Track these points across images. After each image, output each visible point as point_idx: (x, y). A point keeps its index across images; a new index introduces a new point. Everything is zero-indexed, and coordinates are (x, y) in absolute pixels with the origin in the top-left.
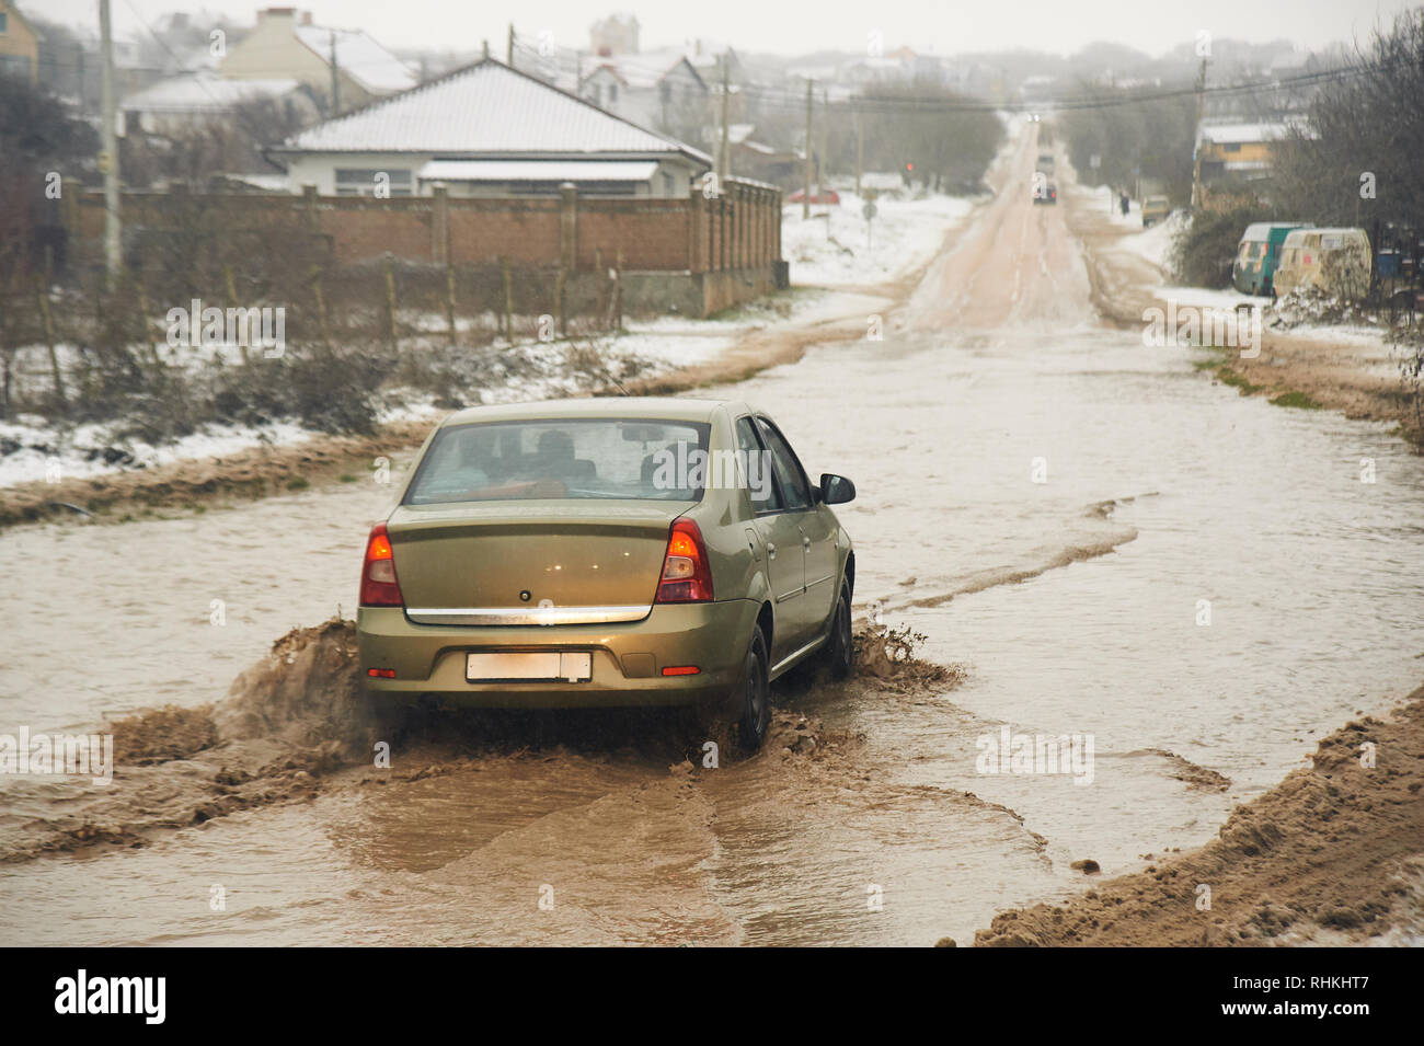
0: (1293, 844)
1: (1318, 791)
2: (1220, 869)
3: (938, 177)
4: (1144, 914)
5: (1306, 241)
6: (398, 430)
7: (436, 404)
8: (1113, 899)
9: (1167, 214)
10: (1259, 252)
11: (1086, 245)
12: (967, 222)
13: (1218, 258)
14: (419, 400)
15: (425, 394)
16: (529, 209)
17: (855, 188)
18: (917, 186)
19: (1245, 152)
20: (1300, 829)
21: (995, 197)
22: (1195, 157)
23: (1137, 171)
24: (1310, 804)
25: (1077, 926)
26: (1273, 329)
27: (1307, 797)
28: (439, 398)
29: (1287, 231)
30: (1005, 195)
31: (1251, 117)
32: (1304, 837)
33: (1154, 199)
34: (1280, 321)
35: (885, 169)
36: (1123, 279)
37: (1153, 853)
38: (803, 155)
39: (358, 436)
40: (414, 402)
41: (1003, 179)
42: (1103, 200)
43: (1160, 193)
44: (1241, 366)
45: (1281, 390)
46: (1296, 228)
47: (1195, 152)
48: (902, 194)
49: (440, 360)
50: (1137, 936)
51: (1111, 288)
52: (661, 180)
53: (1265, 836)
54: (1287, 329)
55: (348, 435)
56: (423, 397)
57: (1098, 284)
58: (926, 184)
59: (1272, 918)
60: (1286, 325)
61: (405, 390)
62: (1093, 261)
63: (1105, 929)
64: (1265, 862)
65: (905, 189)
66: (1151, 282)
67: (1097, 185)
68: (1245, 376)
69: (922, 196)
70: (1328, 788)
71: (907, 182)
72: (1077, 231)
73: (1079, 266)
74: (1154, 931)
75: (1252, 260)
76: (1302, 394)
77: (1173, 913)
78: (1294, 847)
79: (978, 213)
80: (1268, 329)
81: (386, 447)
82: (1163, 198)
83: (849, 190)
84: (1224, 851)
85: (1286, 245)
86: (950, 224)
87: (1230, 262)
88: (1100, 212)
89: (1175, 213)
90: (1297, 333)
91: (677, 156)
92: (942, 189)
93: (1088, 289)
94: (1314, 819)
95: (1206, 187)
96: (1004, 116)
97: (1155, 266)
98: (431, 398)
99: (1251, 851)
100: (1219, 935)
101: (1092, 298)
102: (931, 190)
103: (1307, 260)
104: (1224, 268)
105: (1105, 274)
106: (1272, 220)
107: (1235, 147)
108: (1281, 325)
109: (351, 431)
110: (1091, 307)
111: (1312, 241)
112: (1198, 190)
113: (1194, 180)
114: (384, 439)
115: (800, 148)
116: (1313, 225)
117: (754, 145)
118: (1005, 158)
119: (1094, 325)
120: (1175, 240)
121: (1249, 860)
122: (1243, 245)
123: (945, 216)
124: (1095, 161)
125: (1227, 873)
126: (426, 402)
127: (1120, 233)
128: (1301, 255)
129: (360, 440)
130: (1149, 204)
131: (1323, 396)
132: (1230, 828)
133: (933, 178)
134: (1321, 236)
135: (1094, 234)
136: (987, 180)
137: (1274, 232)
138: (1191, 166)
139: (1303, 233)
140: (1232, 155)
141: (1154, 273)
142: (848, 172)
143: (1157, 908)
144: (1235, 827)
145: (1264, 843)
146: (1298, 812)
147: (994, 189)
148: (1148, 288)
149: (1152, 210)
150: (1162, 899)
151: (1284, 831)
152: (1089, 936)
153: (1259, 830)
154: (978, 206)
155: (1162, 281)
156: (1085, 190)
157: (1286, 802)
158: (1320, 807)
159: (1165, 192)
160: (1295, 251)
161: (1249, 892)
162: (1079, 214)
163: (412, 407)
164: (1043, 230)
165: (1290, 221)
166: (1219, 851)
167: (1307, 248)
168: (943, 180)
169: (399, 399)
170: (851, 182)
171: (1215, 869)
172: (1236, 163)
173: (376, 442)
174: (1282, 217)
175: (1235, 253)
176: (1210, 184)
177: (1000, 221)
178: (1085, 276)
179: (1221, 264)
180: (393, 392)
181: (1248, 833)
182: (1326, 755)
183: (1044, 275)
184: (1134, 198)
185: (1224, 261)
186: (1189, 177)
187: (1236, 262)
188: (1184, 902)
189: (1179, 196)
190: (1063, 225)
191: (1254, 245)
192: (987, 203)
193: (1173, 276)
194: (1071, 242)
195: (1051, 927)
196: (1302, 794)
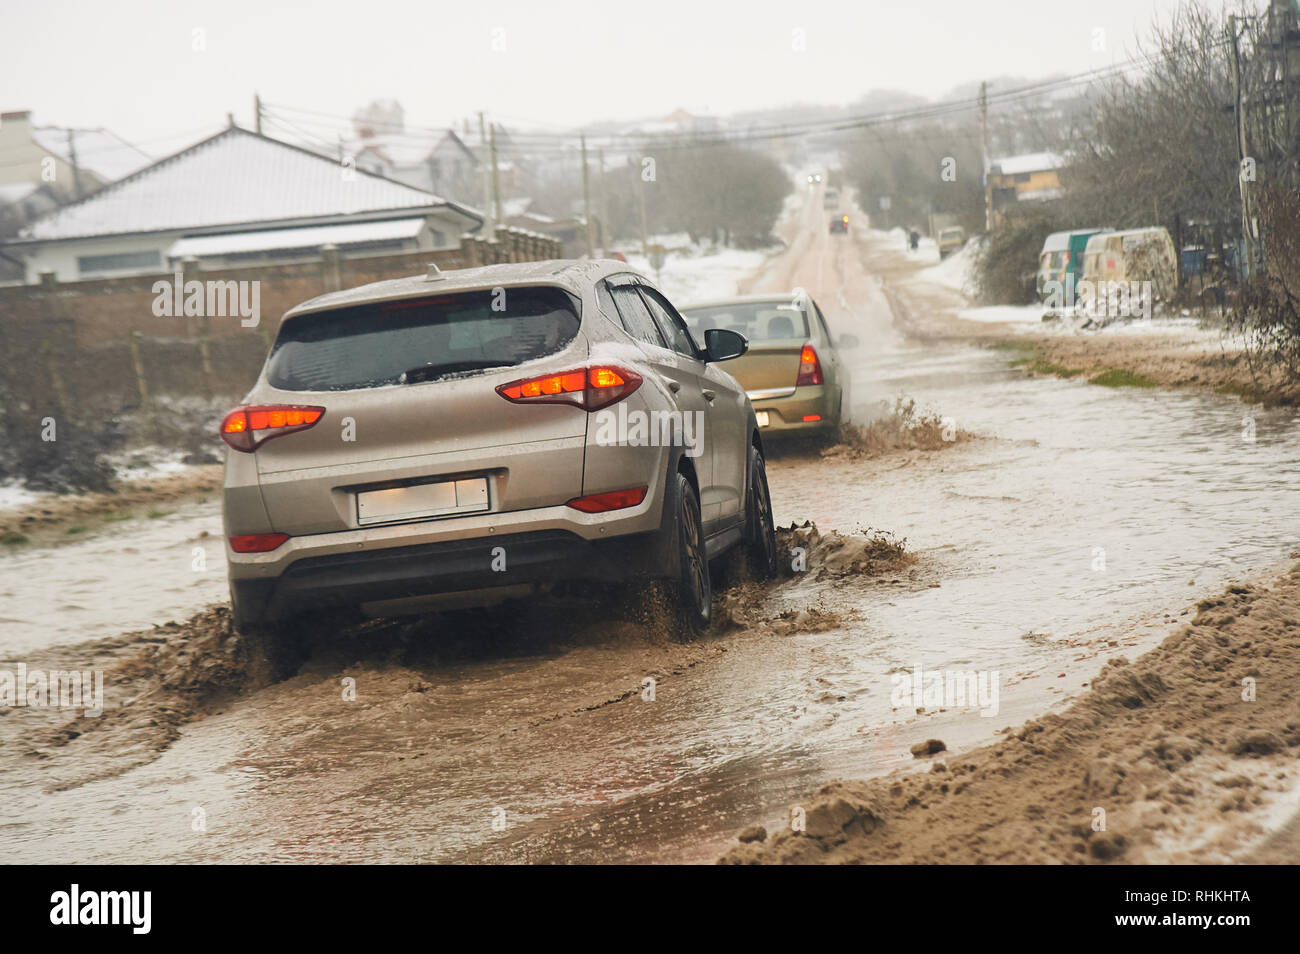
0: (1183, 694)
1: (1205, 641)
2: (1097, 723)
3: (727, 232)
4: (1005, 772)
5: (1107, 244)
6: (138, 485)
7: (186, 461)
8: (965, 767)
9: (964, 243)
10: (1061, 260)
11: (884, 279)
12: (761, 273)
13: (1020, 273)
14: (166, 459)
15: (174, 451)
16: (288, 276)
17: (641, 250)
18: (706, 243)
19: (1035, 181)
20: (1189, 680)
21: (787, 248)
22: (985, 182)
23: (927, 208)
24: (1197, 654)
25: (921, 794)
26: (1085, 331)
27: (1193, 647)
28: (189, 454)
29: (1087, 237)
30: (798, 244)
31: (1037, 148)
32: (1195, 687)
33: (949, 230)
34: (1091, 321)
35: (673, 230)
36: (926, 306)
37: (1011, 726)
38: (584, 221)
39: (91, 493)
40: (161, 462)
41: (794, 231)
42: (896, 239)
43: (955, 224)
44: (1056, 357)
45: (1101, 370)
46: (1095, 234)
47: (985, 177)
48: (690, 251)
49: (191, 421)
50: (999, 795)
51: (914, 314)
52: (431, 237)
53: (1148, 687)
54: (1099, 330)
55: (81, 493)
56: (171, 455)
57: (901, 314)
58: (715, 240)
59: (1170, 751)
60: (1097, 324)
61: (149, 450)
62: (893, 292)
63: (958, 791)
64: (1151, 713)
65: (694, 247)
66: (955, 306)
67: (889, 228)
68: (1062, 364)
69: (712, 251)
70: (1217, 638)
71: (695, 240)
72: (873, 269)
73: (878, 297)
74: (1021, 789)
75: (1055, 271)
76: (1123, 371)
77: (1042, 770)
78: (1185, 697)
79: (771, 263)
80: (1080, 330)
81: (126, 503)
82: (957, 229)
83: (636, 253)
84: (1099, 703)
85: (1087, 252)
86: (742, 275)
87: (1033, 276)
88: (895, 252)
89: (972, 241)
90: (1110, 331)
91: (444, 210)
92: (731, 244)
93: (890, 317)
94: (1205, 670)
95: (999, 212)
96: (789, 169)
97: (955, 291)
98: (180, 455)
99: (1134, 703)
100: (1106, 770)
101: (895, 323)
102: (720, 245)
103: (1111, 264)
104: (1027, 282)
105: (907, 302)
106: (1070, 228)
107: (1025, 177)
108: (1092, 326)
109: (83, 488)
110: (895, 332)
111: (1112, 244)
112: (992, 218)
113: (985, 205)
114: (124, 495)
115: (580, 215)
116: (1113, 230)
117: (531, 216)
118: (793, 212)
119: (900, 347)
120: (974, 258)
121: (1134, 712)
122: (1044, 256)
123: (737, 268)
124: (886, 203)
125: (1106, 727)
126: (174, 460)
127: (918, 266)
128: (1104, 260)
129: (93, 498)
130: (944, 236)
131: (1146, 370)
132: (1104, 679)
133: (721, 233)
134: (1122, 238)
135: (889, 271)
136: (777, 233)
137: (1074, 239)
138: (982, 193)
139: (1103, 238)
140: (1021, 186)
141: (956, 297)
142: (632, 236)
143: (1022, 766)
144: (1109, 676)
145: (1147, 695)
146: (1184, 664)
147: (785, 240)
148: (950, 311)
149: (948, 242)
150: (1027, 757)
151: (1170, 683)
152: (937, 802)
153: (1140, 680)
154: (770, 257)
155: (964, 303)
156: (878, 234)
157: (1167, 656)
158: (1209, 657)
159: (958, 223)
160: (1098, 256)
161: (1136, 740)
162: (874, 256)
163: (159, 466)
164: (839, 272)
165: (1088, 227)
166: (1094, 703)
167: (1109, 251)
168: (732, 235)
169: (143, 459)
170: (638, 245)
171: (1091, 722)
172: (1029, 193)
173: (114, 497)
174: (1080, 226)
175: (1037, 266)
176: (1004, 211)
177: (794, 268)
178: (885, 306)
179: (1024, 278)
180: (137, 452)
181: (1127, 682)
182: (1207, 618)
183: (844, 309)
184: (928, 234)
185: (1027, 274)
186: (982, 205)
187: (1039, 275)
188: (1056, 758)
189: (974, 224)
190: (859, 266)
191: (1055, 255)
192: (779, 254)
193: (976, 297)
194: (869, 279)
195: (888, 799)
196: (1186, 646)
